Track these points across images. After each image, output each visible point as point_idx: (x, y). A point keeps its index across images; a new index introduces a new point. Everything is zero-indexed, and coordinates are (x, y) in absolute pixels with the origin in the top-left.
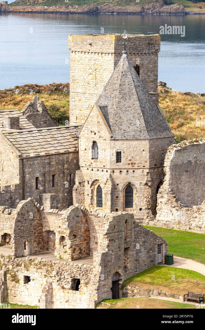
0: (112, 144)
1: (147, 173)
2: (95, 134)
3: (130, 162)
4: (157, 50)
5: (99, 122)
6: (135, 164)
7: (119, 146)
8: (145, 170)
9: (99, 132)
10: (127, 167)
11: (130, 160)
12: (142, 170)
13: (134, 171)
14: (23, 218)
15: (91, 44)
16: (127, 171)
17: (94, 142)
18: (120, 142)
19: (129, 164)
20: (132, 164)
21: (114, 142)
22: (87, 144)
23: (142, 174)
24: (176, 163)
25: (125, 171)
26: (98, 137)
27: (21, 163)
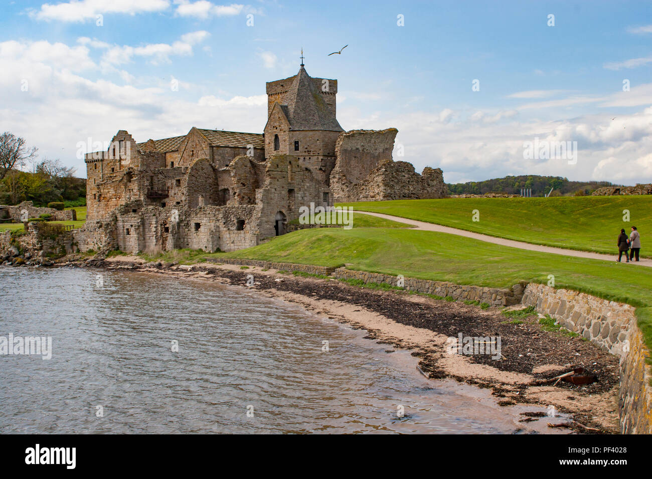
0: (291, 135)
1: (322, 159)
2: (277, 128)
3: (306, 150)
4: (335, 91)
5: (279, 118)
6: (310, 151)
7: (298, 136)
8: (319, 157)
9: (280, 126)
10: (304, 154)
11: (306, 148)
12: (317, 157)
13: (310, 158)
14: (198, 173)
15: (282, 86)
16: (304, 158)
17: (276, 136)
18: (298, 132)
19: (305, 152)
20: (308, 151)
21: (292, 132)
22: (270, 138)
23: (317, 160)
24: (346, 148)
25: (302, 158)
26: (279, 130)
27: (211, 151)
